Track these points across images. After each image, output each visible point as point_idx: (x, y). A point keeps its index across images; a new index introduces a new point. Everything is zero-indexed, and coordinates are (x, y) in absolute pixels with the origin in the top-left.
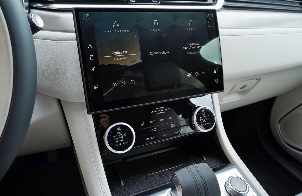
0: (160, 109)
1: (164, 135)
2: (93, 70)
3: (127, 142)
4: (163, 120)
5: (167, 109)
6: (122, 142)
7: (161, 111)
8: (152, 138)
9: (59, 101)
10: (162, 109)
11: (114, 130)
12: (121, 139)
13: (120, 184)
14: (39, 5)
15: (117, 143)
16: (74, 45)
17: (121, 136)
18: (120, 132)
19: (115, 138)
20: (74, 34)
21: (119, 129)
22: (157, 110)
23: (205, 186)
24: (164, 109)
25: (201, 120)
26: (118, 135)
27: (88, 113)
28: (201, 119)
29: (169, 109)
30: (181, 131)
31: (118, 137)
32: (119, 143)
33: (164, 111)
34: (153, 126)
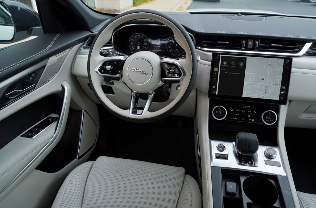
0: (244, 106)
1: (242, 119)
2: (215, 80)
3: (222, 116)
4: (244, 111)
6: (220, 115)
7: (244, 107)
8: (235, 118)
9: (197, 90)
11: (217, 109)
13: (214, 135)
14: (199, 47)
16: (209, 68)
17: (220, 112)
18: (220, 110)
20: (211, 62)
21: (220, 108)
22: (242, 106)
23: (250, 142)
24: (246, 106)
25: (266, 117)
26: (218, 111)
27: (208, 98)
29: (249, 107)
30: (253, 120)
31: (218, 112)
32: (218, 115)
33: (246, 107)
34: (238, 113)
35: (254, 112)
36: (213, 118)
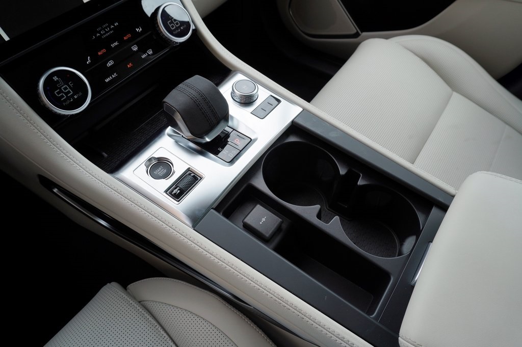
0: (104, 30)
1: (129, 66)
3: (80, 94)
4: (116, 44)
5: (114, 25)
6: (72, 96)
7: (107, 32)
8: (113, 76)
10: (106, 28)
11: (49, 83)
12: (69, 92)
13: (103, 156)
15: (65, 100)
18: (61, 83)
19: (58, 93)
21: (55, 78)
22: (100, 33)
24: (109, 27)
25: (170, 26)
26: (60, 88)
28: (170, 23)
29: (116, 24)
30: (150, 52)
31: (61, 92)
32: (68, 98)
33: (111, 30)
34: (106, 57)
35: (137, 30)
36: (64, 116)
